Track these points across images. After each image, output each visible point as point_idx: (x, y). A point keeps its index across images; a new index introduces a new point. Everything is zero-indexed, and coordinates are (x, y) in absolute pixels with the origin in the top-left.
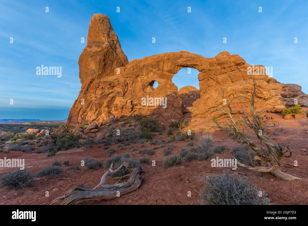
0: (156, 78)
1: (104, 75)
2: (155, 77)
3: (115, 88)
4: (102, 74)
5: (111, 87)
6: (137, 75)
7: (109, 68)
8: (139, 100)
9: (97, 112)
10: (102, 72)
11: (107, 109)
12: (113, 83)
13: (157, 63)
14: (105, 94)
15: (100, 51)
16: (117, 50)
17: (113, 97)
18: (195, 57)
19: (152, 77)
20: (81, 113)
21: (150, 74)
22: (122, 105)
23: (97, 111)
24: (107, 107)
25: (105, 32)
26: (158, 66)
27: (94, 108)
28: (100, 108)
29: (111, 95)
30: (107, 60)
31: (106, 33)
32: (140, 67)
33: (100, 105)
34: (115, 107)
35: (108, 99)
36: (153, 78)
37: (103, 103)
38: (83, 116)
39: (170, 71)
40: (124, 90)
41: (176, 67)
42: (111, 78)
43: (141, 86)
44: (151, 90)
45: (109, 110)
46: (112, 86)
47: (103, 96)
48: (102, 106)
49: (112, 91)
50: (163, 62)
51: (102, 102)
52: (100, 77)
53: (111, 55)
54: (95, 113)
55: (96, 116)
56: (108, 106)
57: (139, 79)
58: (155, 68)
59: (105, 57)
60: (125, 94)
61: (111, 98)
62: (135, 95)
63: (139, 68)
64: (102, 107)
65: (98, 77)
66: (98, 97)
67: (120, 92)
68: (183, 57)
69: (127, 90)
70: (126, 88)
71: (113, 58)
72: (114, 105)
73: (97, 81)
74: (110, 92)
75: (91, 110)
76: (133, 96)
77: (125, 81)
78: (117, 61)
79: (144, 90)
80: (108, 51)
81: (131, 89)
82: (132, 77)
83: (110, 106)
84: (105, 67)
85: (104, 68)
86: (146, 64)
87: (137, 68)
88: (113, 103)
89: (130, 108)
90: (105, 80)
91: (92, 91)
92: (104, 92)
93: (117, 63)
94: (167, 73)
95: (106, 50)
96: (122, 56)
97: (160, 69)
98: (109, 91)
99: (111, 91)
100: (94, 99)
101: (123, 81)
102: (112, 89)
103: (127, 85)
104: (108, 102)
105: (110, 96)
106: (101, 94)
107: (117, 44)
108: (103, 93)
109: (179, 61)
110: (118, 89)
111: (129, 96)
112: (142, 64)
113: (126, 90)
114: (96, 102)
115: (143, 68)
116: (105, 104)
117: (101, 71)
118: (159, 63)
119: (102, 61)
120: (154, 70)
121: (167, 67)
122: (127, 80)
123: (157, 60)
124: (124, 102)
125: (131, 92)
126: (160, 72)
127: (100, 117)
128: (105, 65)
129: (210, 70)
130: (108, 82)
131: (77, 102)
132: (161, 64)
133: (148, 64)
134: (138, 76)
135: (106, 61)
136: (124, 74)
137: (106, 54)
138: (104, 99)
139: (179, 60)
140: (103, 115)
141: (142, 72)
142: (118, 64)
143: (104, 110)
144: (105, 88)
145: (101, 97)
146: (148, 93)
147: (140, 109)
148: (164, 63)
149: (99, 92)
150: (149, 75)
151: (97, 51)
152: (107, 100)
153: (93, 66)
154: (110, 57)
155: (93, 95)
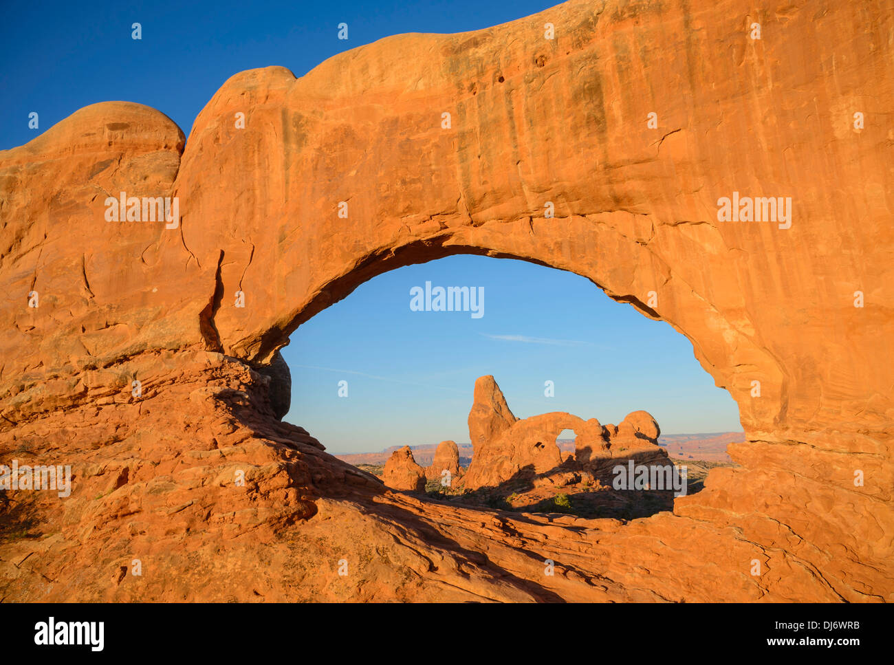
1: (492, 440)
4: (490, 439)
5: (499, 452)
7: (496, 433)
9: (489, 477)
11: (497, 474)
12: (501, 448)
14: (495, 460)
15: (487, 418)
16: (503, 411)
18: (571, 420)
20: (476, 477)
23: (489, 475)
26: (541, 428)
27: (487, 473)
28: (491, 473)
29: (500, 461)
33: (491, 470)
34: (503, 471)
35: (497, 464)
39: (553, 433)
42: (498, 443)
44: (538, 452)
45: (499, 474)
46: (499, 450)
47: (493, 461)
50: (545, 423)
52: (489, 443)
56: (498, 471)
57: (525, 441)
58: (538, 430)
59: (492, 423)
61: (500, 463)
64: (493, 472)
65: (487, 443)
71: (499, 423)
72: (503, 468)
73: (487, 447)
75: (484, 474)
78: (504, 424)
82: (518, 440)
84: (492, 433)
90: (494, 445)
91: (483, 457)
93: (504, 426)
94: (551, 435)
95: (492, 417)
96: (508, 415)
99: (499, 456)
100: (485, 464)
101: (510, 445)
102: (500, 454)
104: (498, 467)
106: (491, 460)
107: (502, 404)
108: (493, 459)
110: (505, 454)
112: (526, 427)
116: (495, 469)
117: (490, 437)
118: (541, 424)
119: (490, 427)
121: (550, 428)
122: (513, 443)
123: (540, 421)
127: (492, 481)
128: (492, 431)
129: (582, 435)
130: (496, 446)
134: (524, 438)
136: (511, 438)
138: (494, 464)
139: (559, 422)
140: (494, 478)
143: (495, 474)
144: (494, 454)
145: (491, 463)
147: (527, 472)
149: (489, 458)
151: (485, 418)
153: (482, 431)
155: (484, 461)
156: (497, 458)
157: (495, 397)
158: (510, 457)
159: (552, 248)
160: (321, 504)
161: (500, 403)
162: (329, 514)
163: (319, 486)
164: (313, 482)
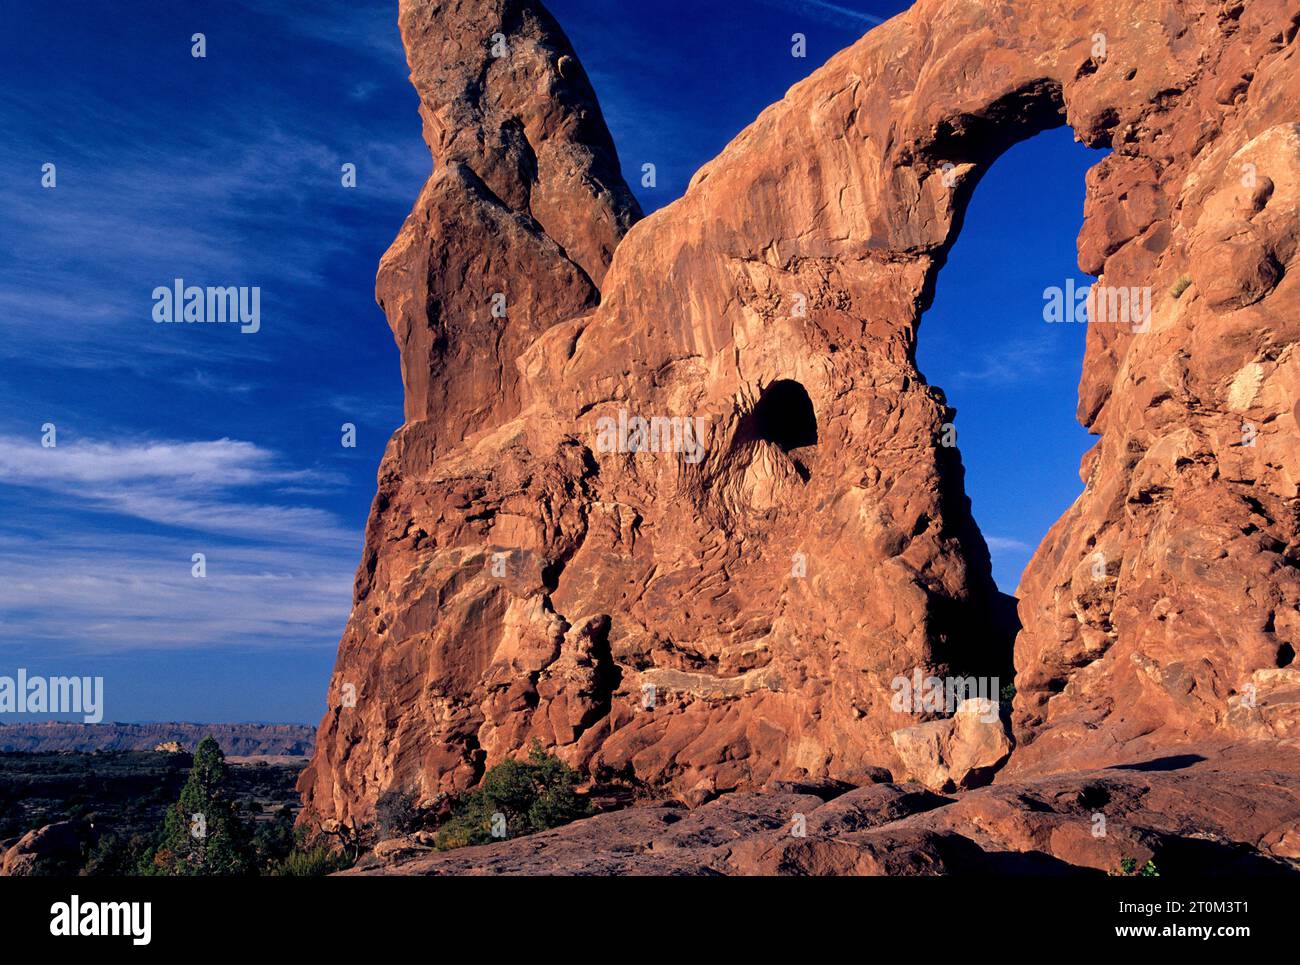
0: (788, 358)
1: (450, 425)
2: (776, 344)
3: (503, 521)
4: (430, 422)
5: (469, 519)
6: (653, 362)
7: (481, 357)
8: (663, 603)
9: (396, 740)
10: (430, 409)
11: (446, 716)
12: (493, 484)
13: (760, 195)
14: (430, 590)
16: (540, 189)
17: (476, 609)
19: (758, 353)
21: (744, 325)
22: (526, 672)
23: (398, 732)
24: (444, 695)
28: (408, 701)
29: (467, 592)
30: (458, 299)
31: (457, 87)
32: (657, 284)
34: (493, 691)
35: (449, 624)
36: (769, 361)
37: (422, 665)
38: (348, 771)
40: (550, 533)
41: (910, 175)
42: (487, 445)
45: (463, 713)
46: (476, 507)
47: (418, 602)
48: (419, 691)
49: (478, 552)
50: (806, 167)
51: (414, 656)
52: (422, 449)
53: (479, 251)
54: (386, 743)
55: (391, 770)
56: (451, 688)
57: (676, 396)
58: (754, 258)
59: (438, 285)
60: (569, 564)
61: (463, 618)
62: (641, 560)
63: (654, 299)
64: (423, 696)
65: (411, 456)
67: (528, 553)
69: (584, 518)
70: (578, 502)
71: (497, 271)
72: (493, 668)
74: (464, 559)
76: (614, 575)
77: (574, 443)
78: (539, 283)
79: (704, 501)
80: (450, 229)
81: (612, 507)
82: (620, 393)
83: (464, 682)
84: (445, 366)
85: (435, 373)
86: (694, 238)
87: (639, 302)
88: (490, 659)
89: (572, 689)
90: (450, 467)
92: (424, 570)
93: (538, 299)
95: (433, 232)
96: (575, 222)
97: (804, 251)
98: (457, 557)
99: (469, 552)
101: (554, 451)
102: (484, 532)
103: (586, 475)
104: (445, 649)
105: (457, 596)
107: (545, 137)
110: (518, 530)
111: (590, 577)
113: (570, 524)
115: (682, 287)
116: (432, 670)
117: (424, 405)
118: (770, 191)
119: (422, 320)
120: (758, 275)
122: (582, 429)
123: (751, 174)
124: (540, 644)
125: (610, 535)
126: (810, 274)
128: (441, 345)
130: (460, 478)
132: (798, 193)
133: (703, 232)
134: (665, 369)
135: (454, 307)
137: (438, 263)
138: (421, 630)
141: (677, 323)
142: (547, 302)
144: (438, 538)
146: (754, 524)
148: (816, 171)
150: (740, 339)
152: (441, 637)
154: (476, 268)
156: (444, 576)
157: (495, 90)
158: (537, 562)
161: (531, 131)
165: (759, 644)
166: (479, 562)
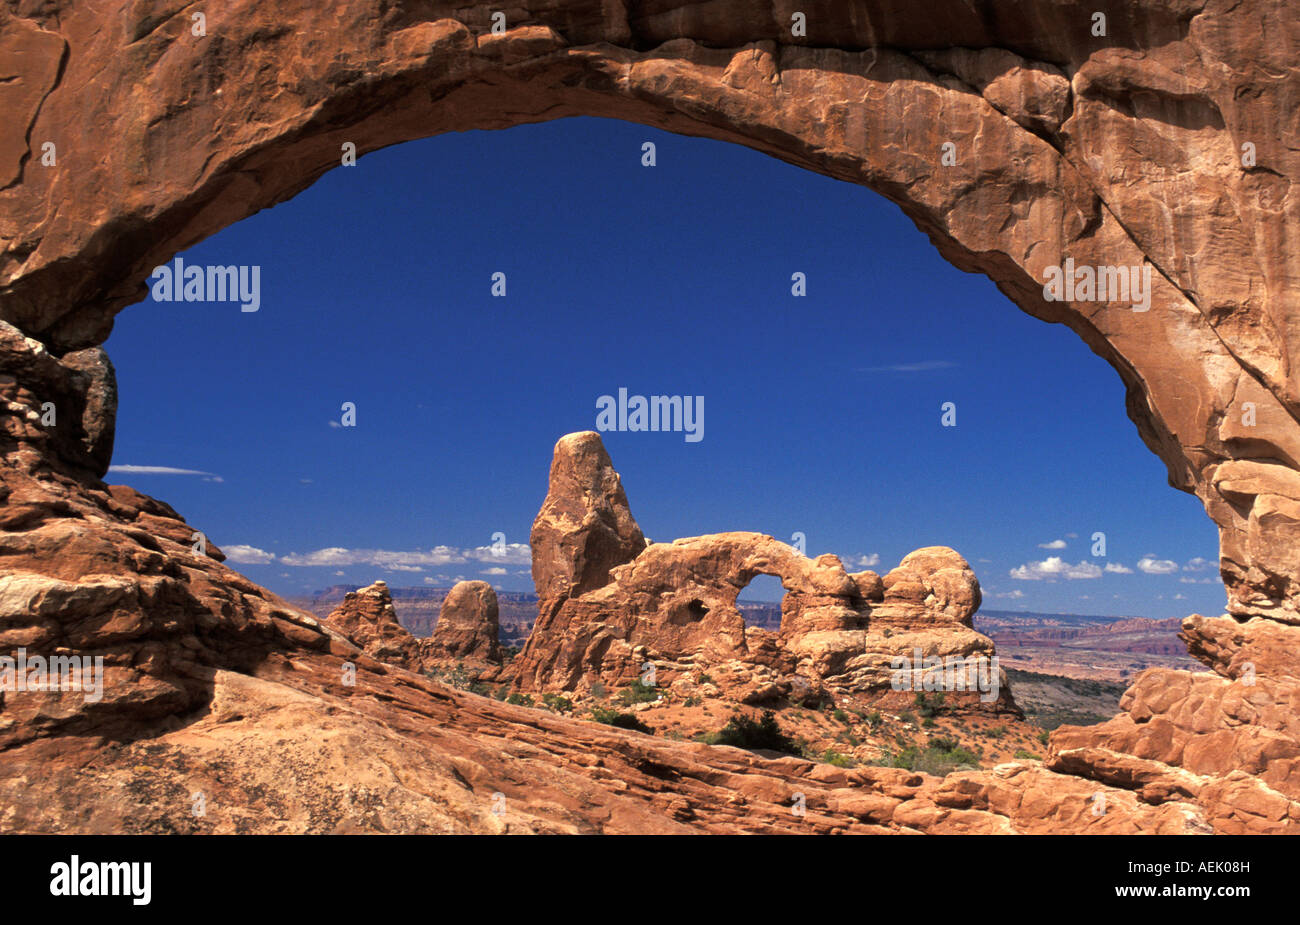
0: (700, 596)
1: (586, 587)
2: (698, 591)
3: (610, 618)
4: (581, 585)
5: (600, 616)
7: (598, 569)
8: (661, 645)
9: (571, 673)
10: (582, 582)
12: (605, 607)
13: (703, 561)
14: (588, 634)
15: (577, 533)
17: (603, 641)
18: (778, 555)
19: (692, 592)
20: (540, 671)
21: (689, 584)
22: (623, 658)
24: (592, 662)
25: (587, 485)
26: (704, 567)
27: (566, 663)
28: (577, 662)
29: (600, 635)
31: (592, 483)
32: (664, 567)
33: (578, 657)
34: (607, 661)
35: (595, 643)
36: (694, 595)
37: (584, 652)
38: (543, 677)
39: (731, 581)
40: (628, 624)
42: (601, 595)
43: (667, 615)
46: (603, 612)
47: (584, 636)
49: (603, 625)
51: (582, 651)
52: (578, 592)
54: (567, 672)
55: (569, 679)
56: (594, 660)
58: (698, 573)
59: (588, 546)
60: (631, 632)
61: (600, 643)
62: (654, 634)
63: (663, 570)
64: (582, 661)
65: (574, 594)
66: (574, 638)
67: (620, 628)
68: (754, 553)
69: (636, 622)
70: (634, 617)
71: (606, 545)
72: (607, 656)
73: (571, 601)
74: (598, 627)
75: (559, 666)
76: (647, 636)
77: (633, 601)
78: (617, 550)
80: (594, 532)
81: (643, 619)
82: (648, 590)
83: (598, 659)
85: (586, 571)
86: (679, 560)
87: (657, 570)
88: (605, 654)
89: (638, 664)
90: (589, 599)
92: (586, 627)
93: (616, 554)
94: (726, 584)
95: (589, 533)
96: (629, 534)
97: (711, 575)
98: (596, 626)
99: (600, 624)
100: (565, 642)
101: (627, 601)
102: (603, 620)
103: (636, 609)
105: (597, 637)
106: (579, 634)
107: (616, 505)
108: (583, 630)
109: (747, 560)
110: (615, 621)
111: (639, 637)
112: (669, 562)
113: (632, 623)
114: (570, 650)
115: (672, 571)
116: (588, 654)
117: (580, 580)
119: (583, 555)
121: (725, 568)
122: (635, 598)
123: (701, 555)
128: (589, 565)
129: (801, 592)
130: (594, 603)
131: (532, 646)
133: (683, 560)
134: (662, 587)
136: (630, 584)
137: (591, 539)
138: (585, 644)
139: (748, 556)
141: (669, 579)
142: (618, 556)
144: (587, 619)
145: (578, 640)
149: (575, 628)
150: (688, 588)
151: (571, 533)
152: (591, 647)
153: (563, 563)
154: (599, 543)
156: (593, 630)
157: (601, 486)
158: (624, 630)
159: (823, 121)
160: (224, 682)
162: (236, 707)
163: (211, 641)
164: (198, 631)
165: (689, 658)
166: (602, 628)
